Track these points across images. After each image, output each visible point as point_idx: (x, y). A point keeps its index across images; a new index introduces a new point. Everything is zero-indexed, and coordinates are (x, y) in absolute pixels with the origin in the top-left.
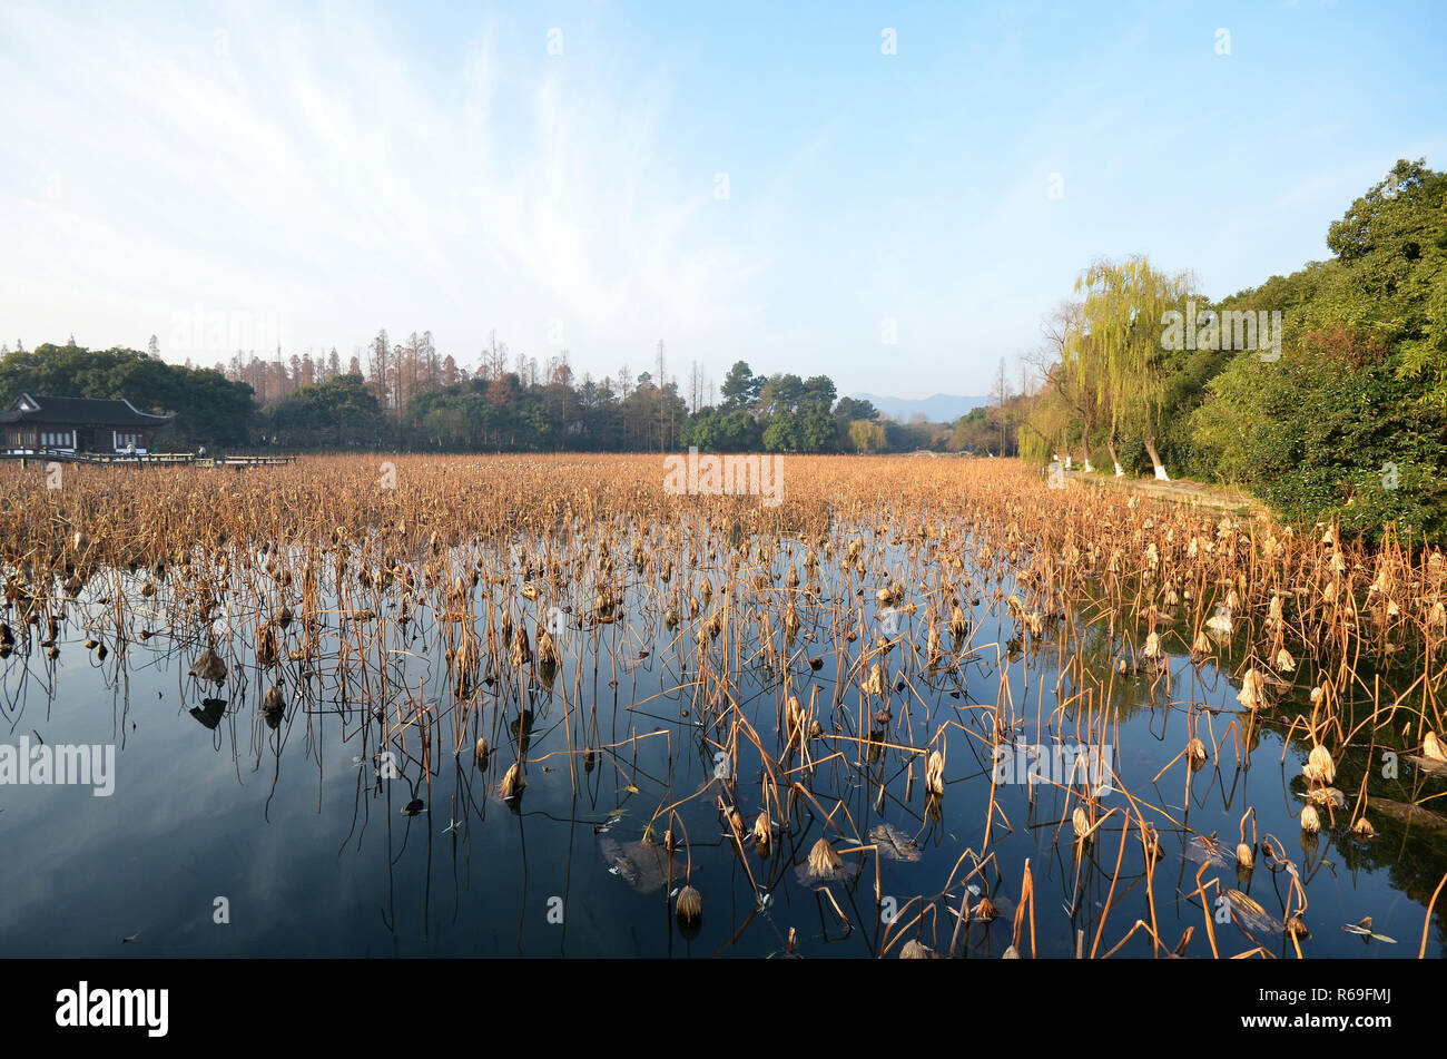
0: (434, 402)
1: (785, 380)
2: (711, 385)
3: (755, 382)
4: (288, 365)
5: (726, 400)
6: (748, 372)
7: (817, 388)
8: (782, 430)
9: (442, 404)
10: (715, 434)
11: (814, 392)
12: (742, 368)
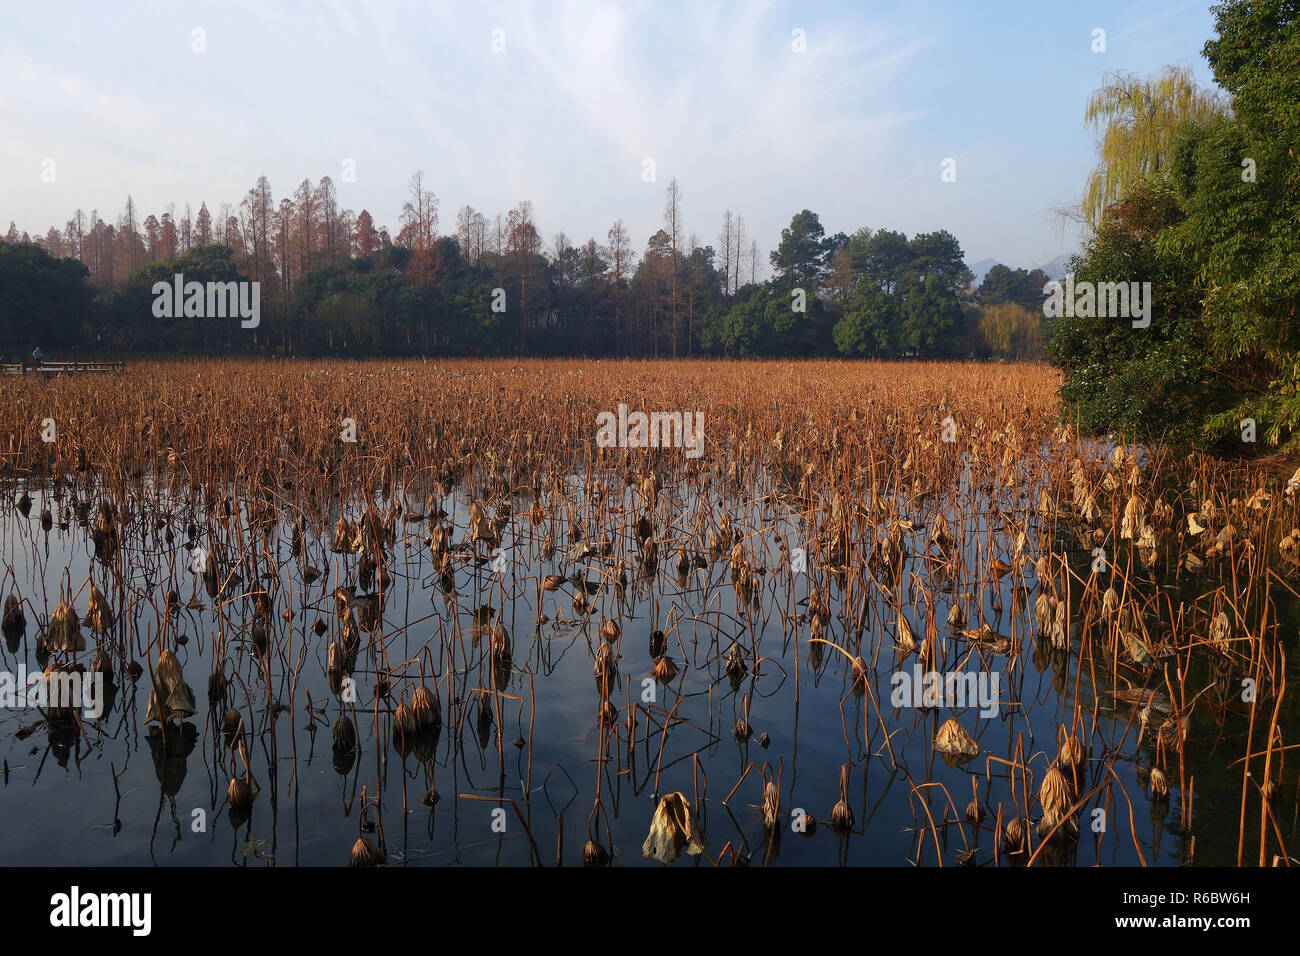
0: (330, 283)
1: (876, 240)
2: (754, 251)
3: (828, 243)
4: (142, 231)
5: (779, 274)
6: (818, 229)
7: (930, 252)
8: (864, 321)
9: (342, 287)
10: (754, 328)
11: (923, 259)
12: (807, 222)
